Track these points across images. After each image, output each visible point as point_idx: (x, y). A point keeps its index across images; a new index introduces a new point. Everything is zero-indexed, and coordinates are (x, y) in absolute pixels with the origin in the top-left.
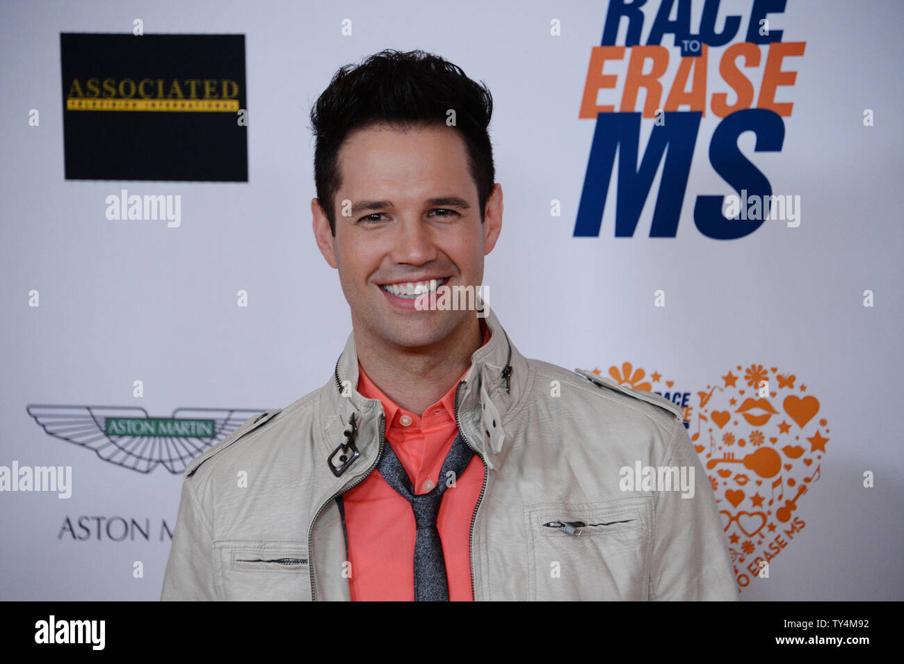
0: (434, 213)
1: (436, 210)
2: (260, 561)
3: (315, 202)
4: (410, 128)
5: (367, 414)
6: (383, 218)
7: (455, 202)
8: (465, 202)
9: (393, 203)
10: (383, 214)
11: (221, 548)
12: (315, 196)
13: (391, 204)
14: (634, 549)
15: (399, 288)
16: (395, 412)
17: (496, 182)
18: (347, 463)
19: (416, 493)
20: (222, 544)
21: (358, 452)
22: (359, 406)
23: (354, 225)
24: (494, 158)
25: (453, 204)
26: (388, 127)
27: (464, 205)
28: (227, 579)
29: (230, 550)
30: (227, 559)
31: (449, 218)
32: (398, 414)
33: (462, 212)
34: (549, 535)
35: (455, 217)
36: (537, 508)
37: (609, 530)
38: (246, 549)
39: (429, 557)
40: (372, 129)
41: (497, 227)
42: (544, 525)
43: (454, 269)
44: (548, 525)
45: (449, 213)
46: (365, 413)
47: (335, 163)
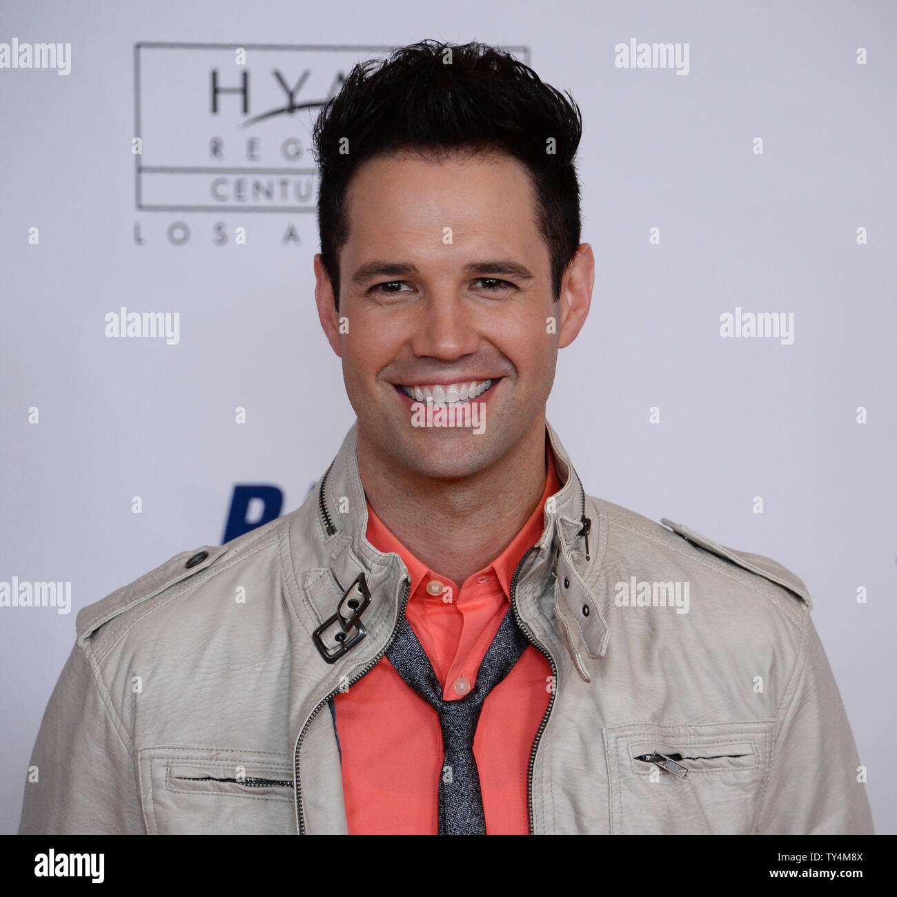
0: (479, 284)
1: (483, 280)
2: (209, 778)
3: (318, 260)
4: (448, 157)
5: (379, 574)
6: (404, 288)
7: (509, 269)
8: (525, 269)
9: (417, 267)
10: (404, 282)
11: (151, 759)
12: (318, 250)
13: (415, 268)
14: (744, 797)
15: (422, 391)
16: (423, 575)
17: (582, 241)
18: (347, 645)
19: (445, 698)
20: (153, 752)
21: (364, 629)
22: (369, 563)
23: (361, 296)
24: (582, 205)
25: (506, 272)
26: (415, 155)
27: (524, 273)
28: (160, 803)
29: (164, 761)
30: (162, 774)
31: (502, 293)
32: (427, 578)
33: (522, 284)
34: (641, 772)
35: (511, 291)
36: (626, 733)
37: (712, 767)
38: (190, 760)
39: (462, 795)
40: (394, 157)
41: (582, 307)
42: (635, 758)
43: (506, 366)
44: (642, 758)
45: (502, 284)
46: (377, 572)
47: (341, 204)
